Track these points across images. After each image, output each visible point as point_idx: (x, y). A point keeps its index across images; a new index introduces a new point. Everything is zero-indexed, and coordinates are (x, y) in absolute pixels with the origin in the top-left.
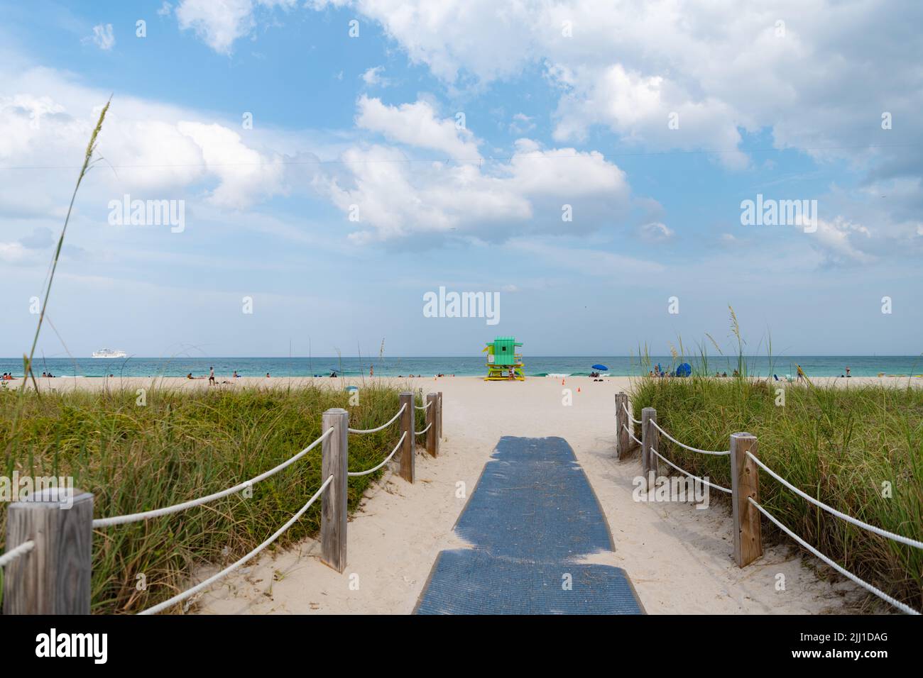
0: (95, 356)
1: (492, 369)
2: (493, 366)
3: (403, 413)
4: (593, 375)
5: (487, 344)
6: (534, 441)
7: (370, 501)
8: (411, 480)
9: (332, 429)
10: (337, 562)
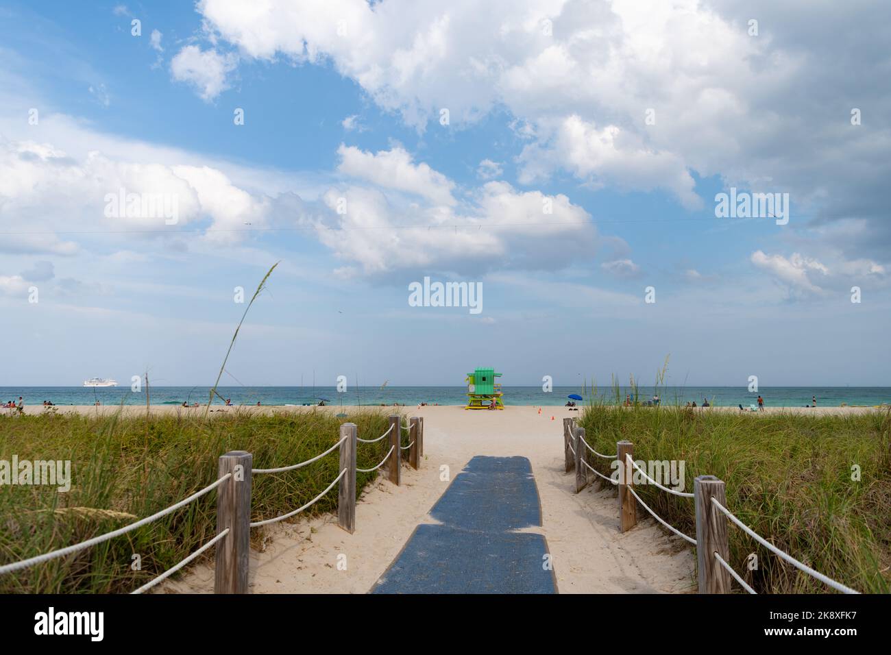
0: (87, 384)
1: (473, 399)
2: (473, 396)
3: (391, 431)
4: (569, 405)
5: (468, 374)
6: (501, 459)
7: (368, 495)
8: (397, 482)
9: (346, 436)
10: (349, 527)
